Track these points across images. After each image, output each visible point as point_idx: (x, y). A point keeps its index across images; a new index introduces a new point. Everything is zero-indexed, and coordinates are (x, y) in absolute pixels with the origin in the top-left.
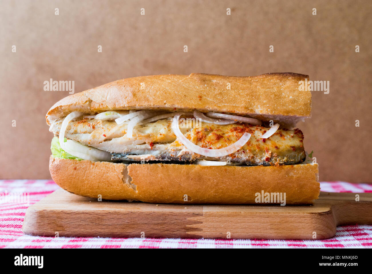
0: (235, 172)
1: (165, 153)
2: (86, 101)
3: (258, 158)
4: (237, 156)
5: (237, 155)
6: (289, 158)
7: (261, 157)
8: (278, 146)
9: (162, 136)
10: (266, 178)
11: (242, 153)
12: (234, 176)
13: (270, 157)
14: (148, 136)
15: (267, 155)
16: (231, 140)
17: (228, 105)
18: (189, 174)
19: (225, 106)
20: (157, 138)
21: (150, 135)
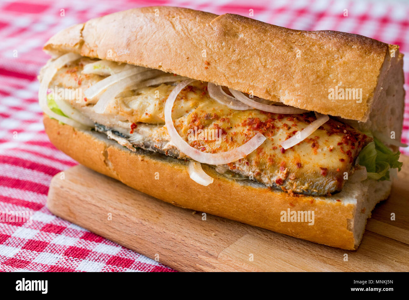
0: (232, 191)
1: (149, 140)
2: (76, 44)
3: (266, 176)
4: (237, 168)
5: (237, 165)
6: (312, 185)
7: (272, 176)
8: (302, 162)
9: (147, 117)
10: (273, 209)
11: (244, 165)
12: (231, 195)
13: (283, 178)
14: (132, 113)
15: (280, 175)
16: (236, 141)
17: (243, 82)
18: (174, 179)
19: (238, 83)
20: (141, 118)
21: (133, 113)
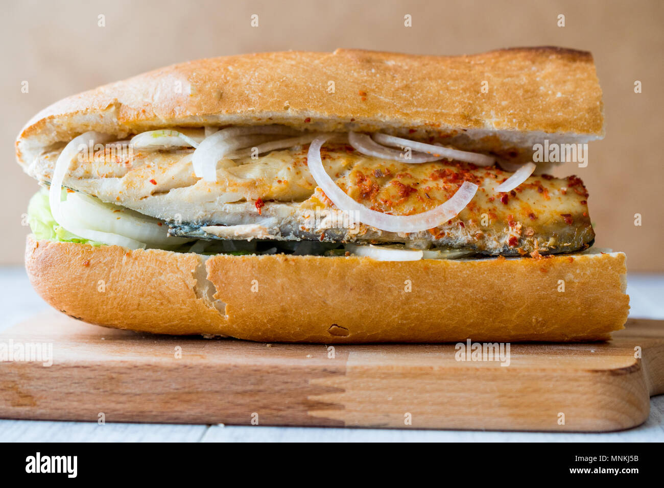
0: (447, 273)
1: (290, 222)
3: (492, 238)
4: (446, 234)
5: (446, 232)
6: (559, 238)
7: (500, 237)
8: (535, 213)
9: (283, 185)
10: (514, 286)
11: (457, 229)
12: (445, 281)
13: (518, 236)
14: (253, 185)
15: (513, 232)
16: (434, 199)
17: (425, 110)
18: (346, 278)
19: (417, 113)
20: (272, 189)
21: (255, 183)
